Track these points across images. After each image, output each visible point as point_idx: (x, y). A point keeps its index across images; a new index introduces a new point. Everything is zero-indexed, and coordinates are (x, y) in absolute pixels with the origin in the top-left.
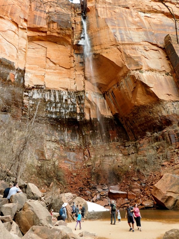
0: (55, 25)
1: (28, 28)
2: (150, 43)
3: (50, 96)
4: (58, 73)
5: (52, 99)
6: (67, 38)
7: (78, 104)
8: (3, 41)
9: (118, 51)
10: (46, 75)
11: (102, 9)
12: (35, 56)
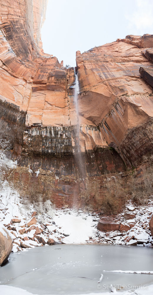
0: (53, 78)
1: (33, 82)
2: (130, 76)
3: (47, 132)
4: (54, 112)
5: (48, 135)
6: (62, 86)
7: (73, 138)
8: (14, 92)
9: (105, 85)
10: (43, 115)
11: (89, 65)
12: (36, 101)
